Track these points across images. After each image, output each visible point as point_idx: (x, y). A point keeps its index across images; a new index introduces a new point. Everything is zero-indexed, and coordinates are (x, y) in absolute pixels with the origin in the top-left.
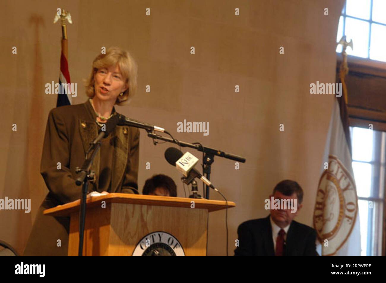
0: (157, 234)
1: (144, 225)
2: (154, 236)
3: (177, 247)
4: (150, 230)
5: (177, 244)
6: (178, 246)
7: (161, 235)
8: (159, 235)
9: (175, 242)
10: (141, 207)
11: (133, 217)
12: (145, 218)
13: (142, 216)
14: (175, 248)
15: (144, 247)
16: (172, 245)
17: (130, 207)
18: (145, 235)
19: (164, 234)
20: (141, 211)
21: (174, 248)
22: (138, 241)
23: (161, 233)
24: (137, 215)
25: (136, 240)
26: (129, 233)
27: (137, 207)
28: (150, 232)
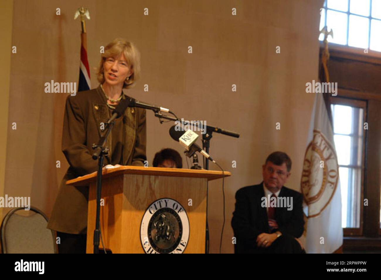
0: (163, 200)
1: (153, 193)
2: (161, 202)
3: (181, 212)
4: (158, 197)
5: (181, 209)
6: (181, 210)
7: (167, 201)
8: (165, 201)
9: (179, 207)
10: (150, 178)
11: (142, 186)
12: (153, 186)
13: (150, 184)
14: (180, 212)
15: (152, 212)
16: (177, 209)
17: (140, 177)
18: (154, 200)
19: (170, 200)
20: (150, 181)
21: (178, 212)
22: (147, 207)
23: (167, 200)
24: (146, 184)
25: (145, 206)
26: (140, 199)
27: (146, 177)
28: (158, 199)
